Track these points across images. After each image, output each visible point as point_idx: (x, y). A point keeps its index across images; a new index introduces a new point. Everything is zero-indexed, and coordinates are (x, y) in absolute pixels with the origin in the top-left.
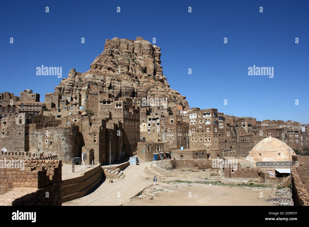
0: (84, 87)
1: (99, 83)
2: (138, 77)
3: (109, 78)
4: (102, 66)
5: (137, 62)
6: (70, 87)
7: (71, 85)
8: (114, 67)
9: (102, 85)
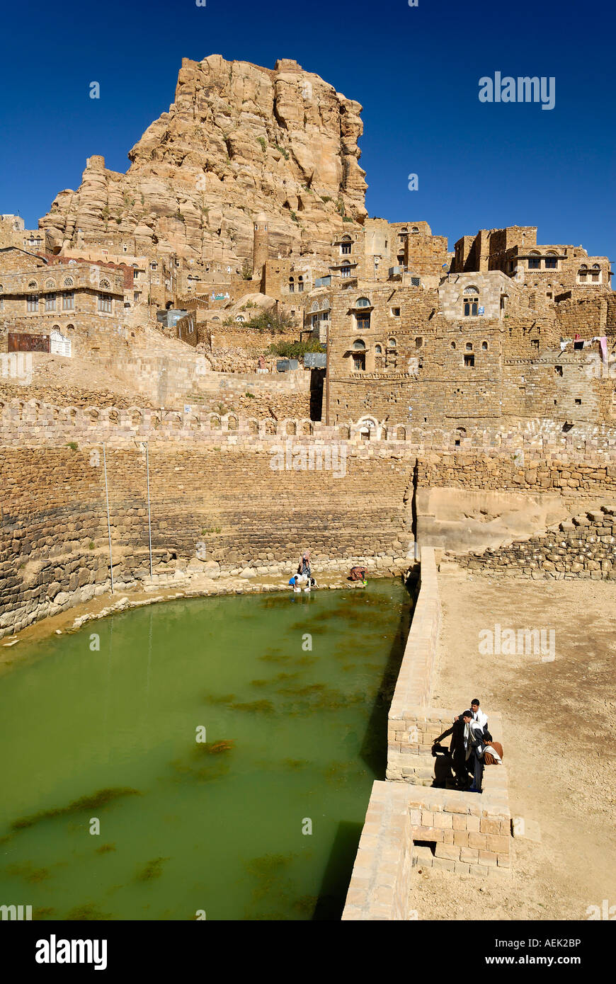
0: (140, 223)
1: (188, 215)
2: (291, 204)
3: (215, 200)
4: (184, 157)
5: (287, 151)
6: (96, 220)
7: (98, 214)
8: (220, 160)
9: (199, 221)
